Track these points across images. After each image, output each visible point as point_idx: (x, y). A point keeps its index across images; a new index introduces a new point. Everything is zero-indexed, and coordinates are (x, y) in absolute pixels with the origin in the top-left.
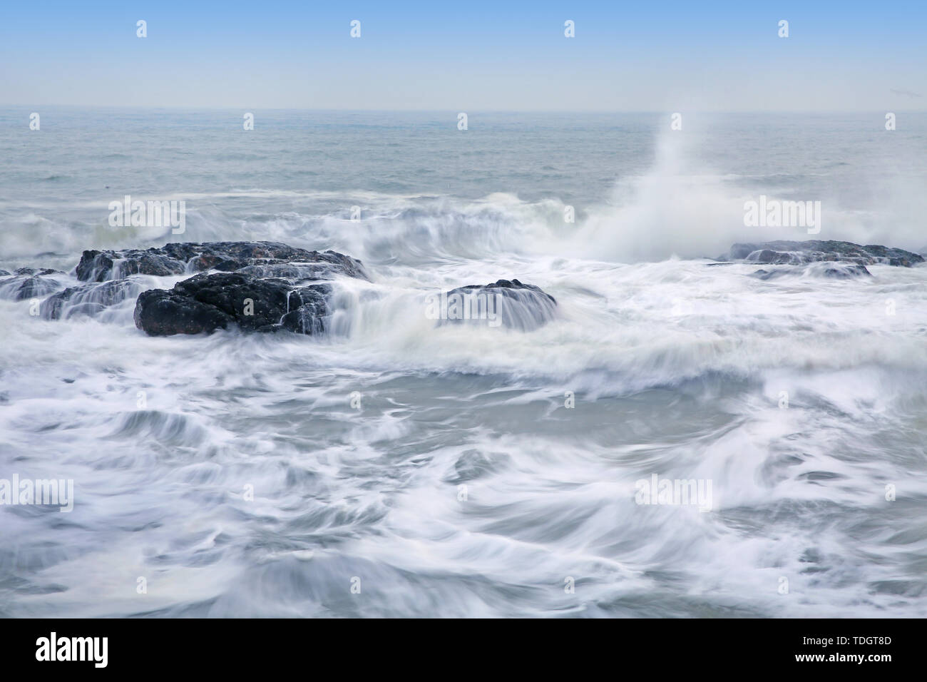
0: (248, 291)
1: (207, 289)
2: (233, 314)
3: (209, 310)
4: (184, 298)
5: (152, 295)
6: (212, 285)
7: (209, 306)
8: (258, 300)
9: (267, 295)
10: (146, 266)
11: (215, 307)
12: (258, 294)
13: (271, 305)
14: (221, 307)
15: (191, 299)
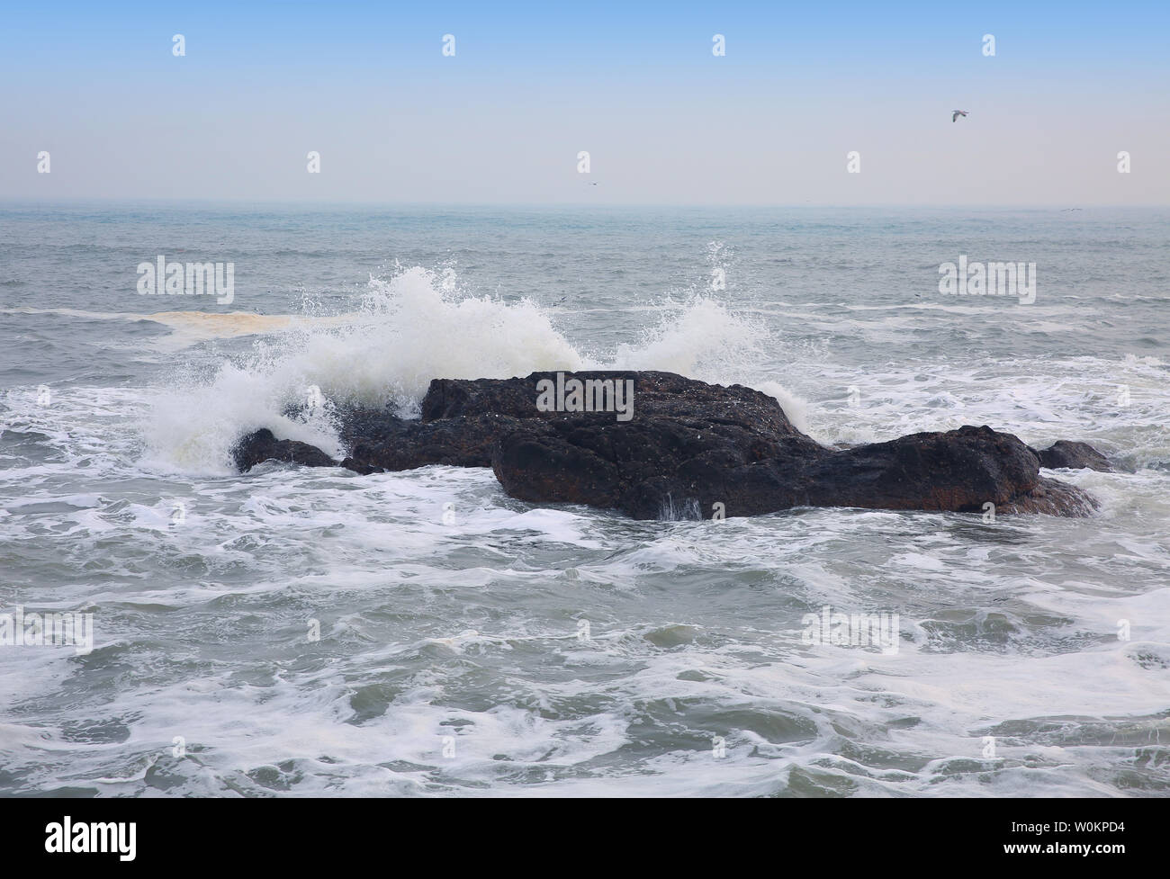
0: (634, 432)
1: (583, 429)
2: (615, 462)
3: (586, 455)
4: (554, 440)
5: (515, 435)
6: (589, 425)
7: (586, 451)
8: (646, 444)
9: (658, 439)
10: (507, 400)
11: (592, 452)
12: (646, 437)
13: (662, 451)
14: (599, 452)
15: (563, 442)
